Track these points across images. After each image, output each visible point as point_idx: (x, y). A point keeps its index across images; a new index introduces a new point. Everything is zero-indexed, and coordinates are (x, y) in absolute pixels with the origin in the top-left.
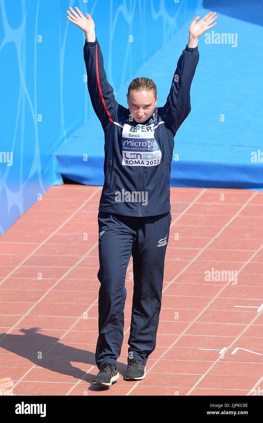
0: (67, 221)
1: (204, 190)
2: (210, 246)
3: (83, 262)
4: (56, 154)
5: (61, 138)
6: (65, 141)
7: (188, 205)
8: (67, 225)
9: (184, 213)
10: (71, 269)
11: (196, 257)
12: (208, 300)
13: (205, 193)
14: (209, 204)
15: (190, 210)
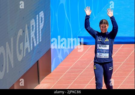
0: (82, 56)
1: (123, 45)
2: (125, 61)
3: (87, 68)
4: (78, 36)
5: (79, 31)
6: (81, 32)
7: (118, 49)
8: (82, 57)
9: (117, 52)
10: (84, 70)
11: (121, 65)
12: (125, 77)
13: (123, 46)
14: (124, 49)
15: (119, 51)
